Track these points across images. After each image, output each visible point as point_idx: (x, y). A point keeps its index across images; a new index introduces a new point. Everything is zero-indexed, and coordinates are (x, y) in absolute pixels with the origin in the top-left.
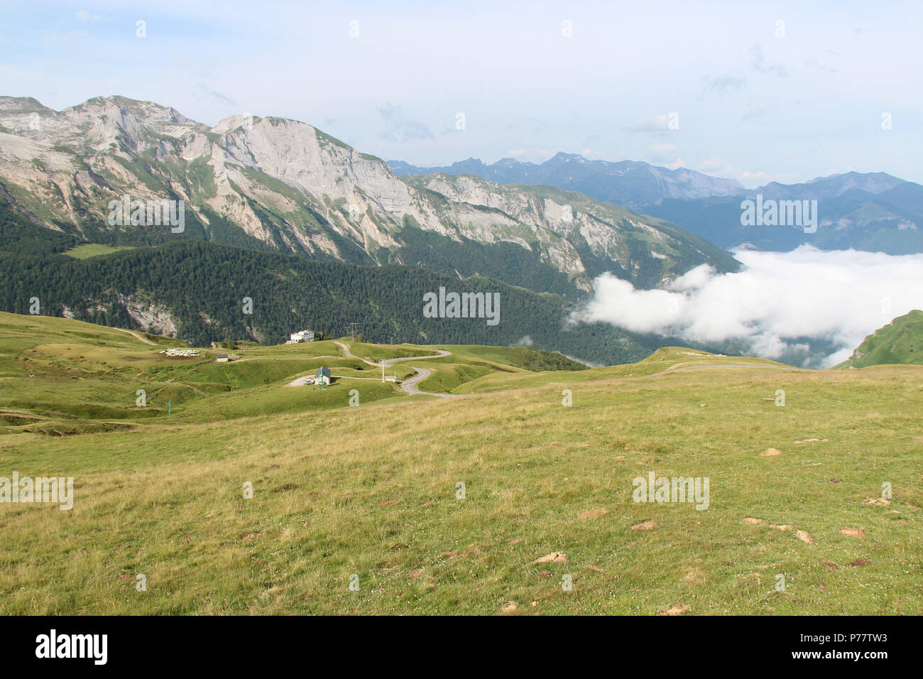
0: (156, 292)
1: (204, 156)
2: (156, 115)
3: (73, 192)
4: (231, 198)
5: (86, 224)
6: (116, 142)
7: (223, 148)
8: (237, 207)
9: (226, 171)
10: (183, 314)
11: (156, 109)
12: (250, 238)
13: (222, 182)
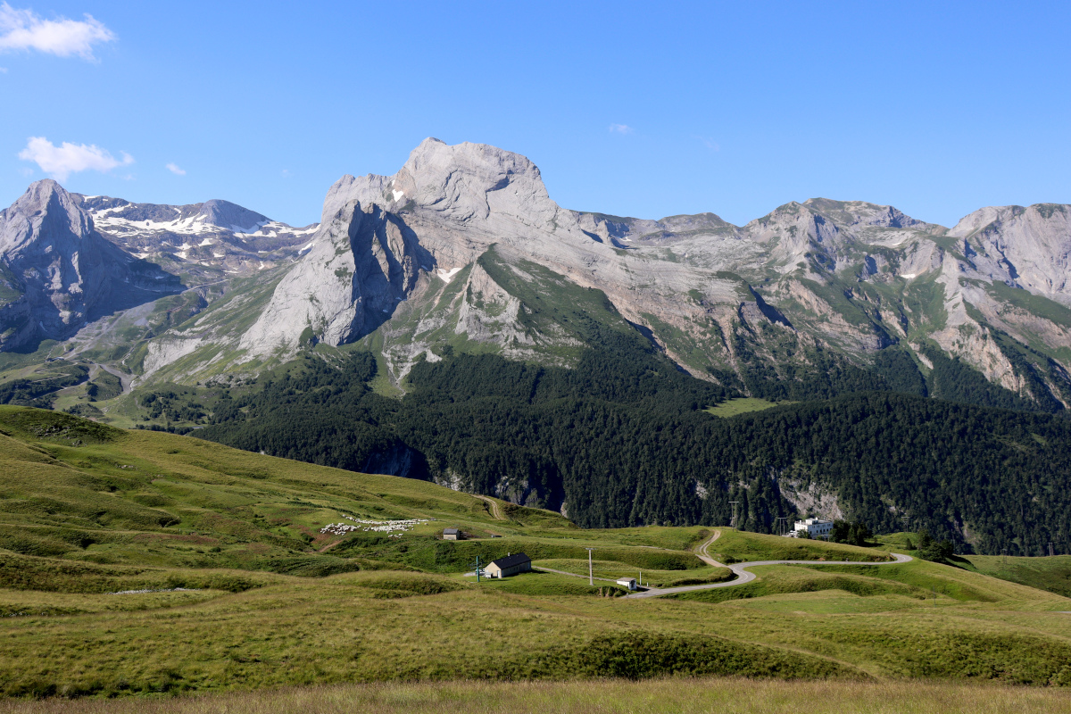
0: (820, 464)
1: (931, 270)
2: (869, 219)
3: (735, 330)
4: (966, 330)
5: (749, 372)
6: (804, 260)
7: (959, 257)
8: (974, 342)
9: (962, 290)
10: (855, 497)
11: (868, 211)
12: (993, 388)
13: (955, 306)
